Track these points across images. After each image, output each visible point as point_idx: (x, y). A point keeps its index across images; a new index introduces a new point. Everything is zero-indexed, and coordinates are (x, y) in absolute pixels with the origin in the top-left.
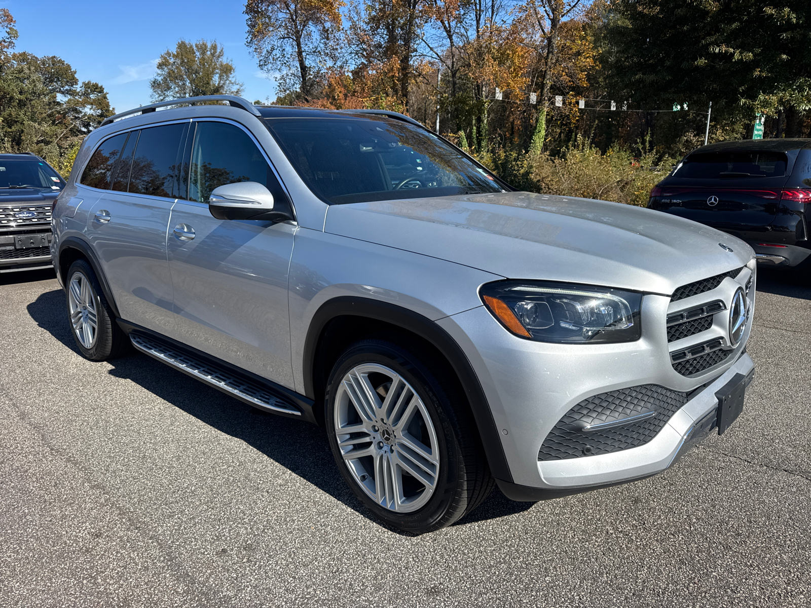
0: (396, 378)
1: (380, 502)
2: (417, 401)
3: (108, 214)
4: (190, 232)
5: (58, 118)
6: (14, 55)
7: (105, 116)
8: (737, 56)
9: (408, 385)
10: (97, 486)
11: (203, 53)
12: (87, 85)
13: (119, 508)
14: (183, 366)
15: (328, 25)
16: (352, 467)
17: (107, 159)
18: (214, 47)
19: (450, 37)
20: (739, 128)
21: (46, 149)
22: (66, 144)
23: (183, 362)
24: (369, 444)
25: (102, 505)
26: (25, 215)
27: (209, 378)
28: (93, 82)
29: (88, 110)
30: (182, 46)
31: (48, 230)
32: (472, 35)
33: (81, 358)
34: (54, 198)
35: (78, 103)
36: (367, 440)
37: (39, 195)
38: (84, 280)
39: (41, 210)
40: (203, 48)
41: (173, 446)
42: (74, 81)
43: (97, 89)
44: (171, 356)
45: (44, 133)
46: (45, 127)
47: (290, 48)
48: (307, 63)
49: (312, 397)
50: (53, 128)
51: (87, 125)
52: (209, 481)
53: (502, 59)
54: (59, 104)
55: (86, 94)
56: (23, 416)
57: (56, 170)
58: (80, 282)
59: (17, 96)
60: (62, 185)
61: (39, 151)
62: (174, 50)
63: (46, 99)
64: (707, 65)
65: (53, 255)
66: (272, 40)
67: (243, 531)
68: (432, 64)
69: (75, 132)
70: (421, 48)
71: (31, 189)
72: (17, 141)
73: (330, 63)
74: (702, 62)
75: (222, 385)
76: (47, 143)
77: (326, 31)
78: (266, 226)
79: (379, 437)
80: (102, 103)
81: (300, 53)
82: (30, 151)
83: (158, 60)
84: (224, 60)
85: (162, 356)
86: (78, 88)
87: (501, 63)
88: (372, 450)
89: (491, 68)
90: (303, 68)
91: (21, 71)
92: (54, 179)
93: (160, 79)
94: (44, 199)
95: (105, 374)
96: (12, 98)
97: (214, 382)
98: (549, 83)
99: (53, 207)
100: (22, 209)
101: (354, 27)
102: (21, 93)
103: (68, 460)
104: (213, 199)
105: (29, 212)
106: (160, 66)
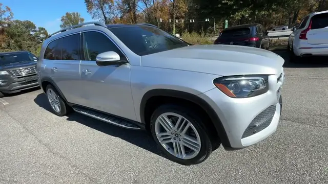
0: (180, 117)
1: (177, 156)
2: (190, 124)
3: (56, 68)
4: (88, 71)
5: (32, 39)
6: (14, 21)
7: (47, 36)
8: (229, 3)
9: (186, 119)
10: (74, 166)
11: (74, 15)
12: (39, 28)
13: (84, 174)
14: (94, 116)
15: (110, 4)
16: (164, 146)
17: (51, 50)
18: (77, 14)
19: (146, 5)
20: (222, 24)
21: (30, 49)
22: (36, 47)
23: (93, 114)
24: (170, 139)
25: (78, 174)
26: (27, 71)
27: (104, 119)
28: (42, 27)
29: (42, 36)
30: (67, 14)
31: (36, 75)
32: (152, 4)
33: (56, 116)
34: (36, 64)
35: (38, 34)
36: (170, 137)
37: (30, 64)
38: (52, 91)
39: (32, 69)
40: (74, 14)
41: (97, 144)
42: (35, 27)
43: (43, 29)
44: (89, 113)
45: (29, 44)
46: (28, 42)
47: (100, 12)
48: (106, 16)
49: (144, 123)
50: (31, 42)
51: (42, 40)
52: (113, 156)
53: (162, 10)
54: (31, 35)
55: (40, 31)
56: (40, 141)
57: (35, 55)
58: (51, 92)
59: (17, 34)
60: (38, 59)
61: (28, 50)
62: (65, 15)
63: (27, 34)
64: (221, 7)
65: (39, 83)
66: (94, 10)
67: (132, 175)
68: (142, 13)
69: (39, 43)
70: (139, 9)
71: (27, 62)
72: (20, 47)
73: (113, 15)
74: (219, 6)
75: (109, 121)
76: (30, 47)
77: (110, 6)
78: (118, 66)
79: (174, 136)
80: (45, 33)
81: (103, 13)
82: (26, 50)
83: (61, 19)
84: (81, 17)
85: (85, 113)
86: (37, 29)
87: (161, 12)
88: (172, 141)
89: (159, 13)
90: (105, 18)
91: (17, 26)
92: (35, 58)
93: (62, 24)
94: (33, 65)
95: (66, 121)
96: (16, 35)
97: (106, 120)
98: (175, 16)
99: (36, 67)
100: (25, 69)
101: (118, 4)
102: (18, 32)
103: (61, 157)
104: (97, 59)
105: (28, 69)
106: (62, 20)
